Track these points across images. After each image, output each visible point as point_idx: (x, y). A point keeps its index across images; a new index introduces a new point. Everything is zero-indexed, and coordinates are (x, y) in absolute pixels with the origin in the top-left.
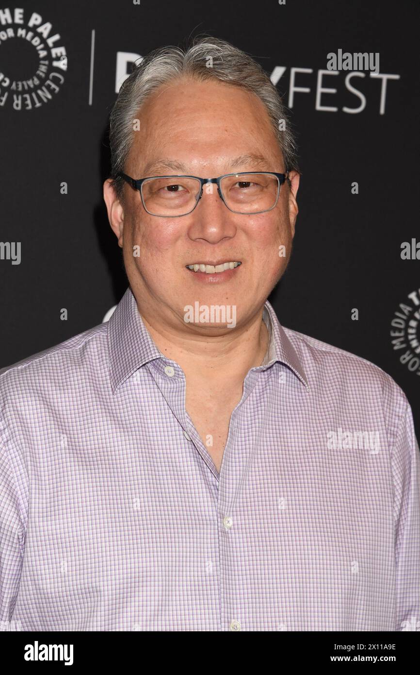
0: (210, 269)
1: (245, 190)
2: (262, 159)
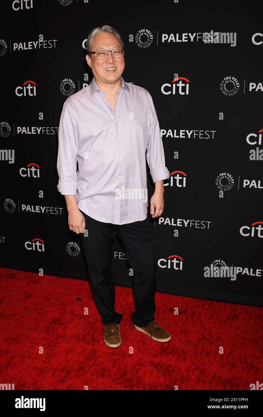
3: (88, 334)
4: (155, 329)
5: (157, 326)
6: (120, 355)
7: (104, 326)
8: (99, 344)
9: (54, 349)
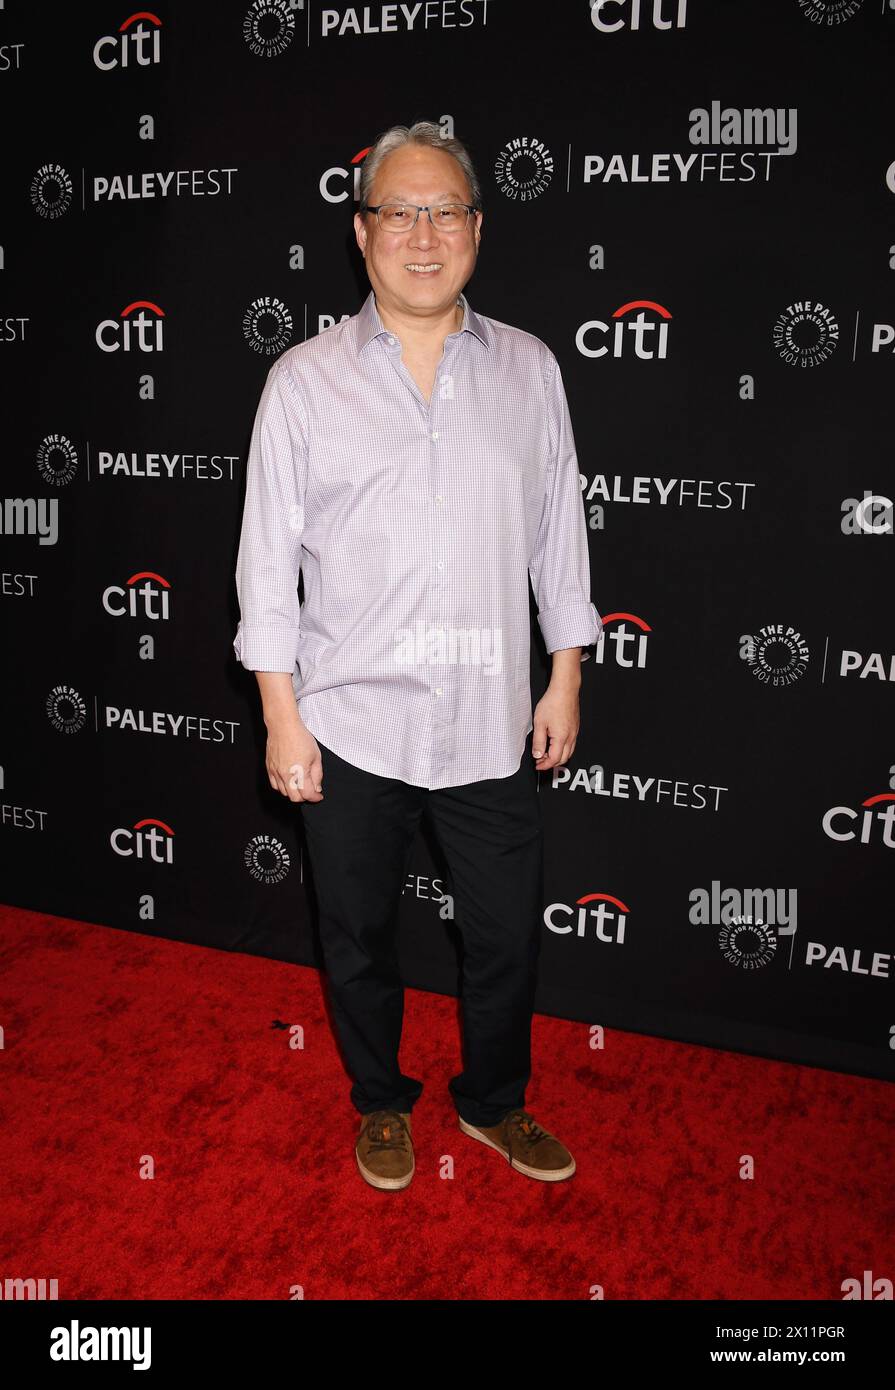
0: (421, 269)
1: (446, 217)
2: (458, 197)
3: (305, 1141)
4: (525, 1135)
5: (533, 1125)
6: (407, 1214)
7: (359, 1115)
8: (340, 1174)
9: (192, 1182)
